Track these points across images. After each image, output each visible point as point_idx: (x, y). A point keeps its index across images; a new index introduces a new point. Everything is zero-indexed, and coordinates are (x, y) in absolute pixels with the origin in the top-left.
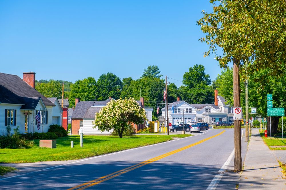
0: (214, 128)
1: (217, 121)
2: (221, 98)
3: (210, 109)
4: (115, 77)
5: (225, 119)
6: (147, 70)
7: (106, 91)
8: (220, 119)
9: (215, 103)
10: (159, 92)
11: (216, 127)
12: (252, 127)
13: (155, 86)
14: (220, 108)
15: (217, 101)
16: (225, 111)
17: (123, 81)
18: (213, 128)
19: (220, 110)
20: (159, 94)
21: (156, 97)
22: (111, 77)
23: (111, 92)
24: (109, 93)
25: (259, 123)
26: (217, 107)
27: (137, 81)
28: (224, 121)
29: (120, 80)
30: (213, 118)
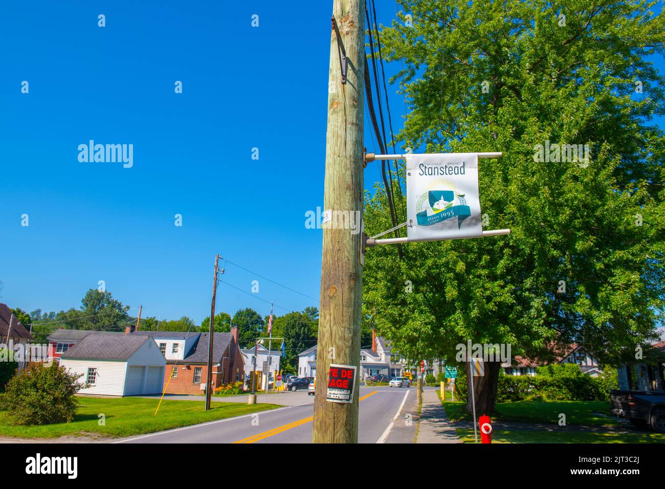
0: (369, 384)
1: (375, 374)
2: (380, 341)
3: (364, 357)
4: (254, 314)
5: (385, 372)
6: (305, 311)
7: (241, 331)
8: (378, 372)
9: (373, 348)
10: (297, 330)
11: (372, 383)
12: (425, 384)
13: (292, 321)
14: (379, 355)
15: (376, 346)
16: (386, 360)
17: (265, 319)
18: (366, 384)
19: (379, 358)
20: (296, 333)
21: (293, 338)
22: (250, 313)
23: (248, 332)
24: (245, 333)
25: (434, 378)
26: (375, 354)
27: (279, 318)
28: (383, 375)
29: (260, 318)
30: (368, 370)
